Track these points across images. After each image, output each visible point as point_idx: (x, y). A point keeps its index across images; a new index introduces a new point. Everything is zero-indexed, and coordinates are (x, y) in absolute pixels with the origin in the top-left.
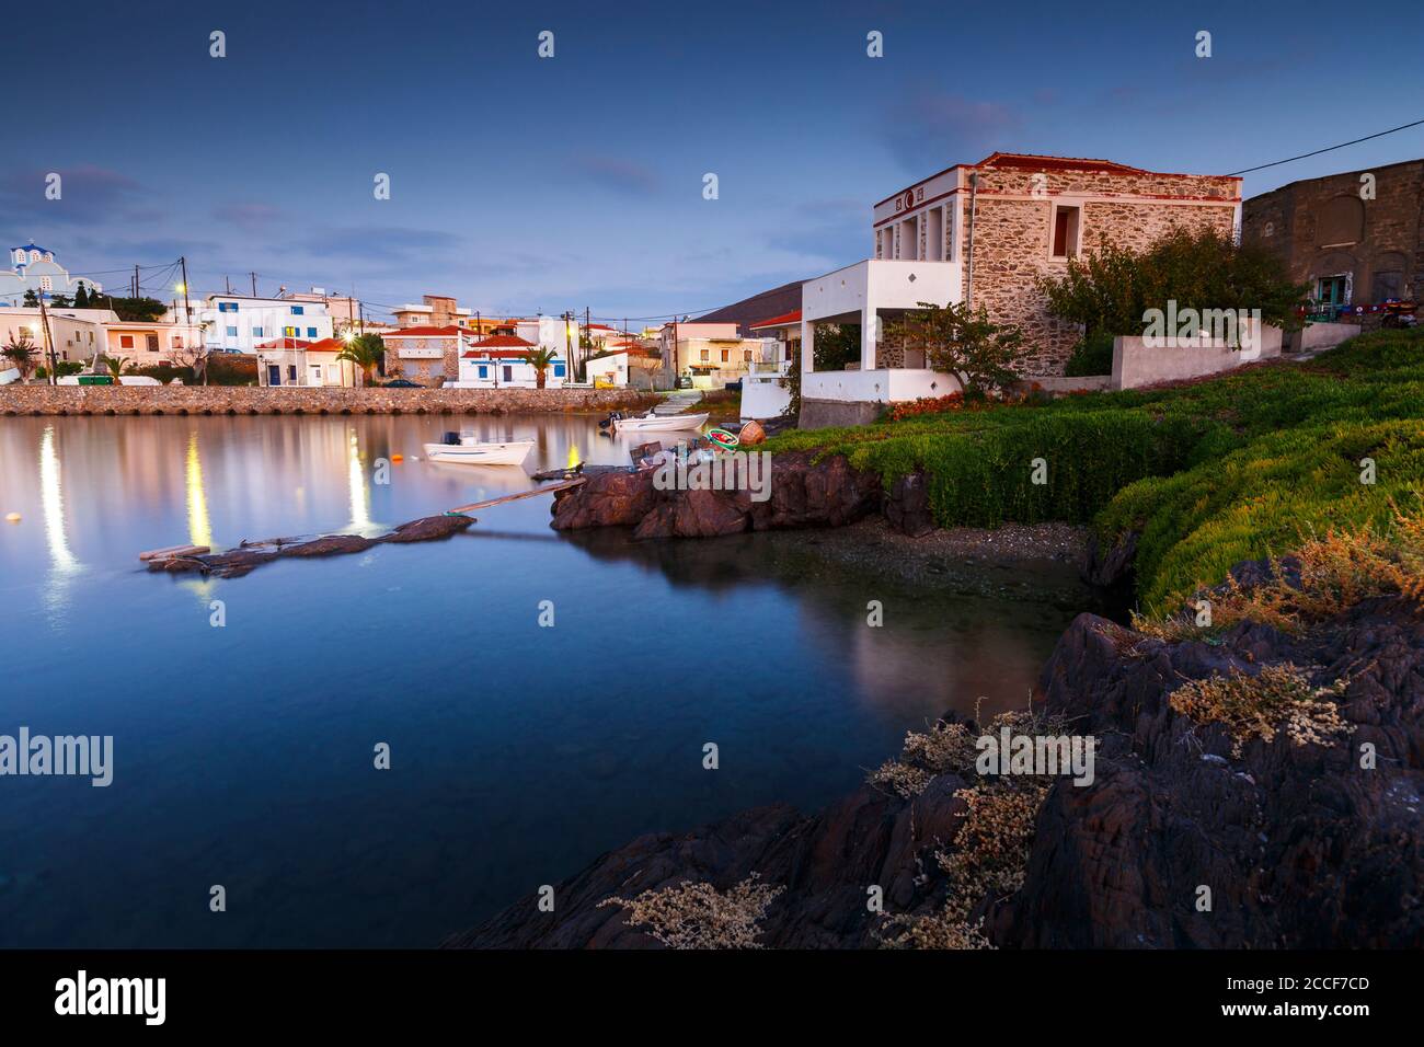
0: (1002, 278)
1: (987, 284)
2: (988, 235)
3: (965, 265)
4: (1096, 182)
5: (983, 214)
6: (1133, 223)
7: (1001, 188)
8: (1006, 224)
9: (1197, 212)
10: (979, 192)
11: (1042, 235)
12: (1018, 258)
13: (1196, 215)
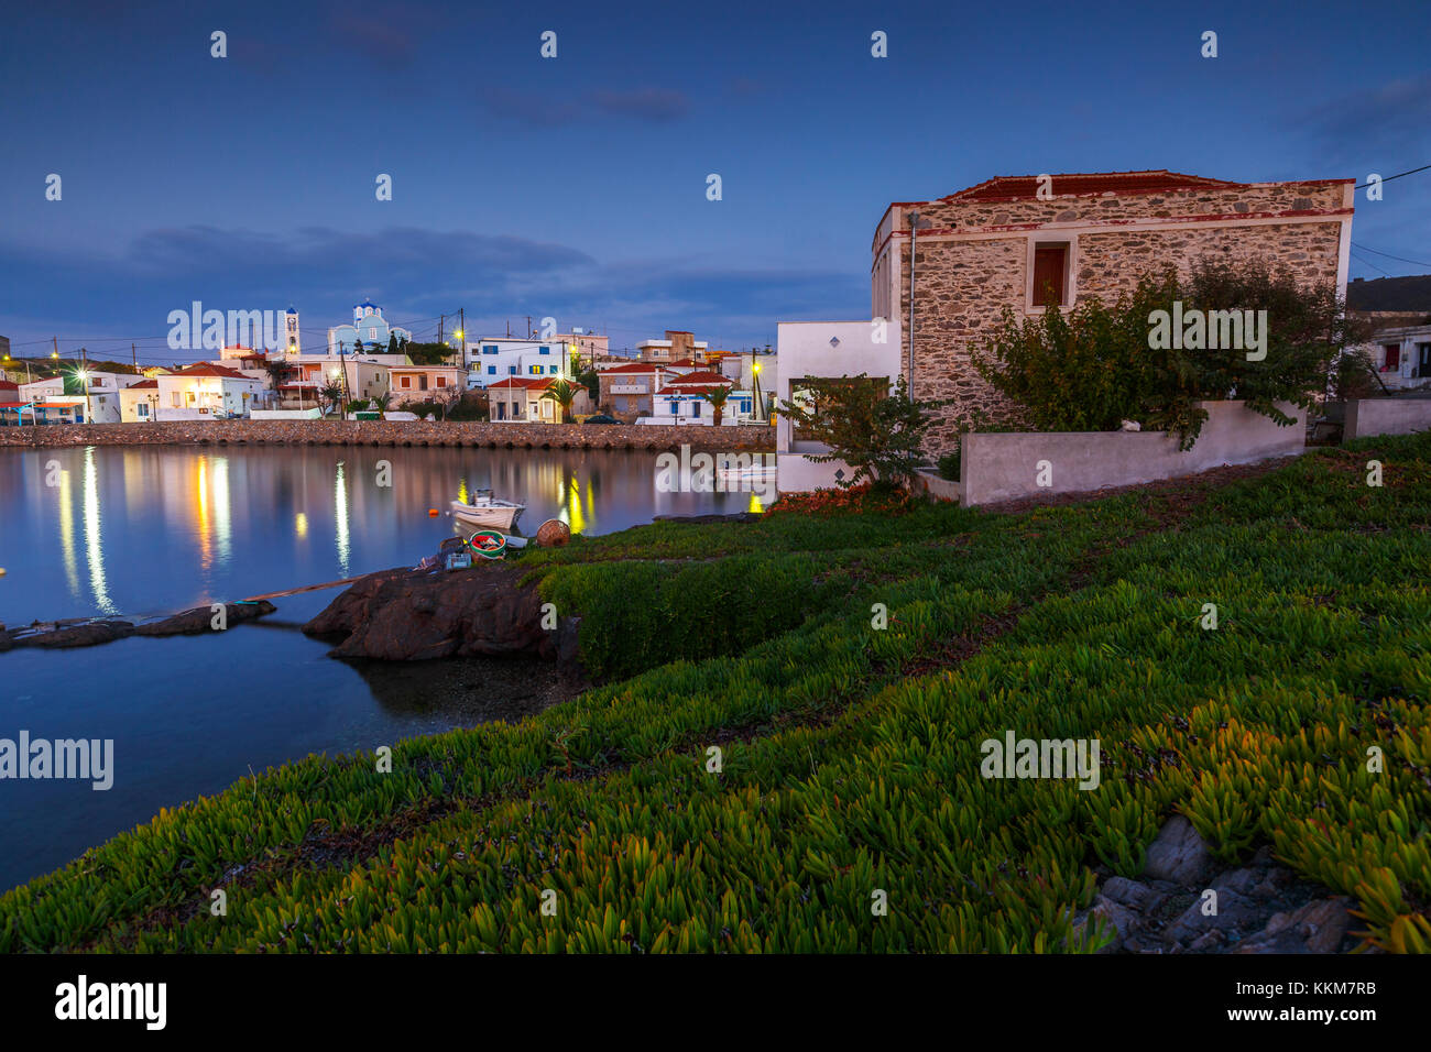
0: (959, 338)
1: (937, 346)
2: (936, 285)
3: (905, 324)
4: (1098, 207)
5: (930, 260)
6: (1157, 257)
7: (954, 226)
8: (962, 270)
9: (1271, 233)
10: (920, 234)
11: (1016, 281)
12: (982, 312)
13: (1270, 238)
